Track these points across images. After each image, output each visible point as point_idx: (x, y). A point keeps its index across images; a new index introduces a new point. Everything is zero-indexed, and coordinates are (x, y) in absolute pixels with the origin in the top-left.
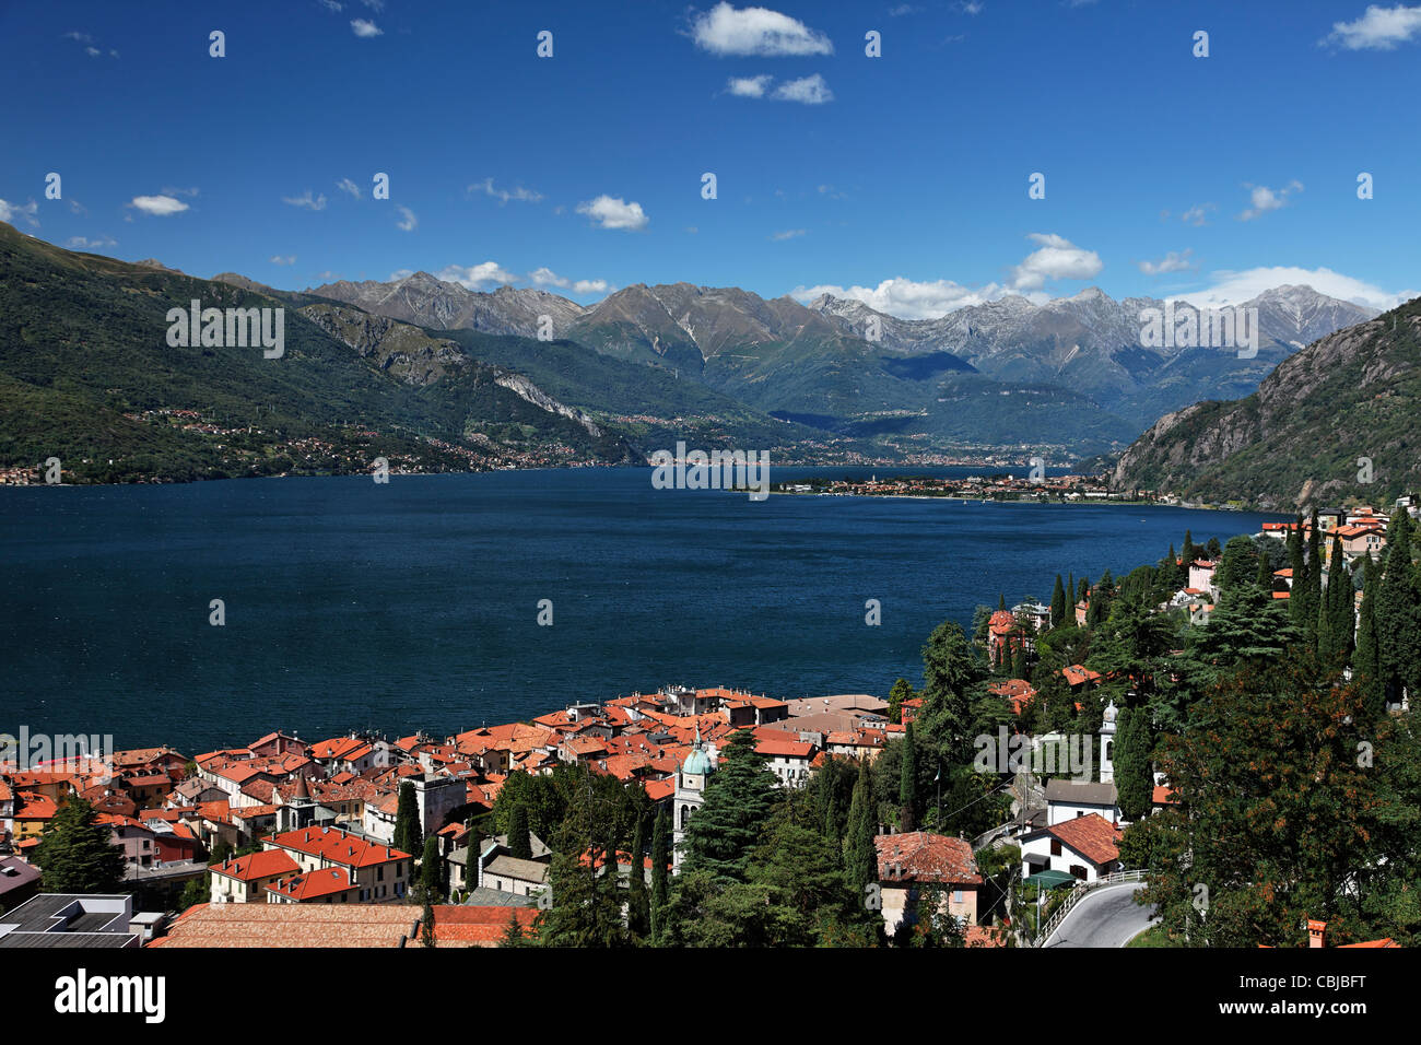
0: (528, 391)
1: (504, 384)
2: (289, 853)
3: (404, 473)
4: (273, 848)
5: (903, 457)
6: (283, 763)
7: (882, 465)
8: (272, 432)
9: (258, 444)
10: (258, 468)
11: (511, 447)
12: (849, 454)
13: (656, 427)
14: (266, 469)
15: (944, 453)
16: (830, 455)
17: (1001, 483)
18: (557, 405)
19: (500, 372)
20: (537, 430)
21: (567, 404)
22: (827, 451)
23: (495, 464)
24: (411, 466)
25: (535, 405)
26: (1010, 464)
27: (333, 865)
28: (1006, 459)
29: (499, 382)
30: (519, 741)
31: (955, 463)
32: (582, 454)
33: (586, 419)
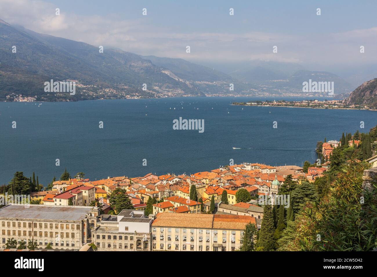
0: (170, 74)
1: (163, 72)
2: (171, 202)
3: (136, 98)
4: (166, 201)
5: (281, 94)
6: (153, 181)
7: (276, 96)
8: (98, 86)
9: (95, 90)
10: (95, 97)
11: (166, 91)
12: (265, 93)
13: (207, 85)
14: (97, 97)
15: (293, 93)
16: (259, 93)
17: (313, 102)
18: (179, 78)
19: (162, 69)
20: (173, 86)
21: (182, 78)
22: (258, 92)
23: (161, 96)
24: (138, 96)
25: (172, 78)
26: (314, 96)
27: (183, 205)
28: (313, 95)
29: (162, 71)
30: (209, 176)
31: (297, 96)
32: (186, 93)
33: (187, 83)
